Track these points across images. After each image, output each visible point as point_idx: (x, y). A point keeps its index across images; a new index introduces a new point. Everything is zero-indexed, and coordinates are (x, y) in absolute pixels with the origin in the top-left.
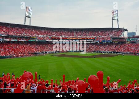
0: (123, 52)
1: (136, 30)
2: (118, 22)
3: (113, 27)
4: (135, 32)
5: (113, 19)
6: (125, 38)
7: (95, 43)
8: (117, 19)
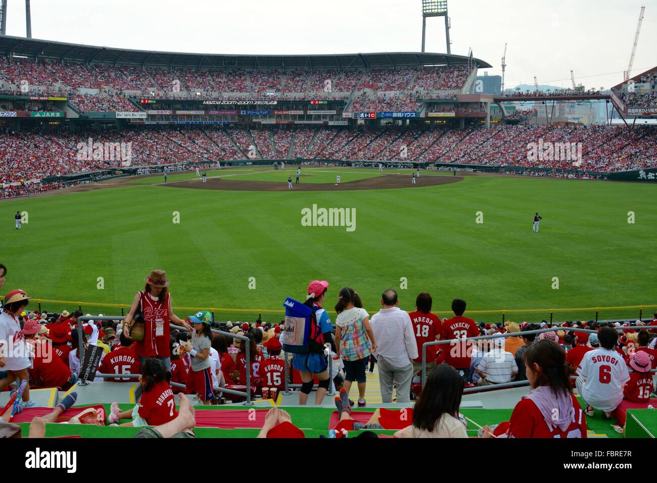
0: (476, 163)
1: (503, 66)
2: (447, 28)
3: (427, 51)
4: (501, 75)
5: (425, 15)
6: (482, 100)
7: (346, 123)
8: (445, 14)
